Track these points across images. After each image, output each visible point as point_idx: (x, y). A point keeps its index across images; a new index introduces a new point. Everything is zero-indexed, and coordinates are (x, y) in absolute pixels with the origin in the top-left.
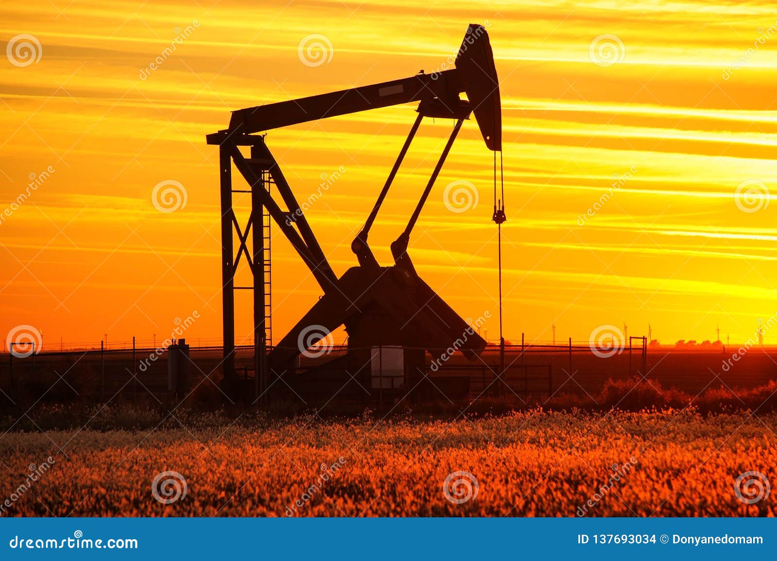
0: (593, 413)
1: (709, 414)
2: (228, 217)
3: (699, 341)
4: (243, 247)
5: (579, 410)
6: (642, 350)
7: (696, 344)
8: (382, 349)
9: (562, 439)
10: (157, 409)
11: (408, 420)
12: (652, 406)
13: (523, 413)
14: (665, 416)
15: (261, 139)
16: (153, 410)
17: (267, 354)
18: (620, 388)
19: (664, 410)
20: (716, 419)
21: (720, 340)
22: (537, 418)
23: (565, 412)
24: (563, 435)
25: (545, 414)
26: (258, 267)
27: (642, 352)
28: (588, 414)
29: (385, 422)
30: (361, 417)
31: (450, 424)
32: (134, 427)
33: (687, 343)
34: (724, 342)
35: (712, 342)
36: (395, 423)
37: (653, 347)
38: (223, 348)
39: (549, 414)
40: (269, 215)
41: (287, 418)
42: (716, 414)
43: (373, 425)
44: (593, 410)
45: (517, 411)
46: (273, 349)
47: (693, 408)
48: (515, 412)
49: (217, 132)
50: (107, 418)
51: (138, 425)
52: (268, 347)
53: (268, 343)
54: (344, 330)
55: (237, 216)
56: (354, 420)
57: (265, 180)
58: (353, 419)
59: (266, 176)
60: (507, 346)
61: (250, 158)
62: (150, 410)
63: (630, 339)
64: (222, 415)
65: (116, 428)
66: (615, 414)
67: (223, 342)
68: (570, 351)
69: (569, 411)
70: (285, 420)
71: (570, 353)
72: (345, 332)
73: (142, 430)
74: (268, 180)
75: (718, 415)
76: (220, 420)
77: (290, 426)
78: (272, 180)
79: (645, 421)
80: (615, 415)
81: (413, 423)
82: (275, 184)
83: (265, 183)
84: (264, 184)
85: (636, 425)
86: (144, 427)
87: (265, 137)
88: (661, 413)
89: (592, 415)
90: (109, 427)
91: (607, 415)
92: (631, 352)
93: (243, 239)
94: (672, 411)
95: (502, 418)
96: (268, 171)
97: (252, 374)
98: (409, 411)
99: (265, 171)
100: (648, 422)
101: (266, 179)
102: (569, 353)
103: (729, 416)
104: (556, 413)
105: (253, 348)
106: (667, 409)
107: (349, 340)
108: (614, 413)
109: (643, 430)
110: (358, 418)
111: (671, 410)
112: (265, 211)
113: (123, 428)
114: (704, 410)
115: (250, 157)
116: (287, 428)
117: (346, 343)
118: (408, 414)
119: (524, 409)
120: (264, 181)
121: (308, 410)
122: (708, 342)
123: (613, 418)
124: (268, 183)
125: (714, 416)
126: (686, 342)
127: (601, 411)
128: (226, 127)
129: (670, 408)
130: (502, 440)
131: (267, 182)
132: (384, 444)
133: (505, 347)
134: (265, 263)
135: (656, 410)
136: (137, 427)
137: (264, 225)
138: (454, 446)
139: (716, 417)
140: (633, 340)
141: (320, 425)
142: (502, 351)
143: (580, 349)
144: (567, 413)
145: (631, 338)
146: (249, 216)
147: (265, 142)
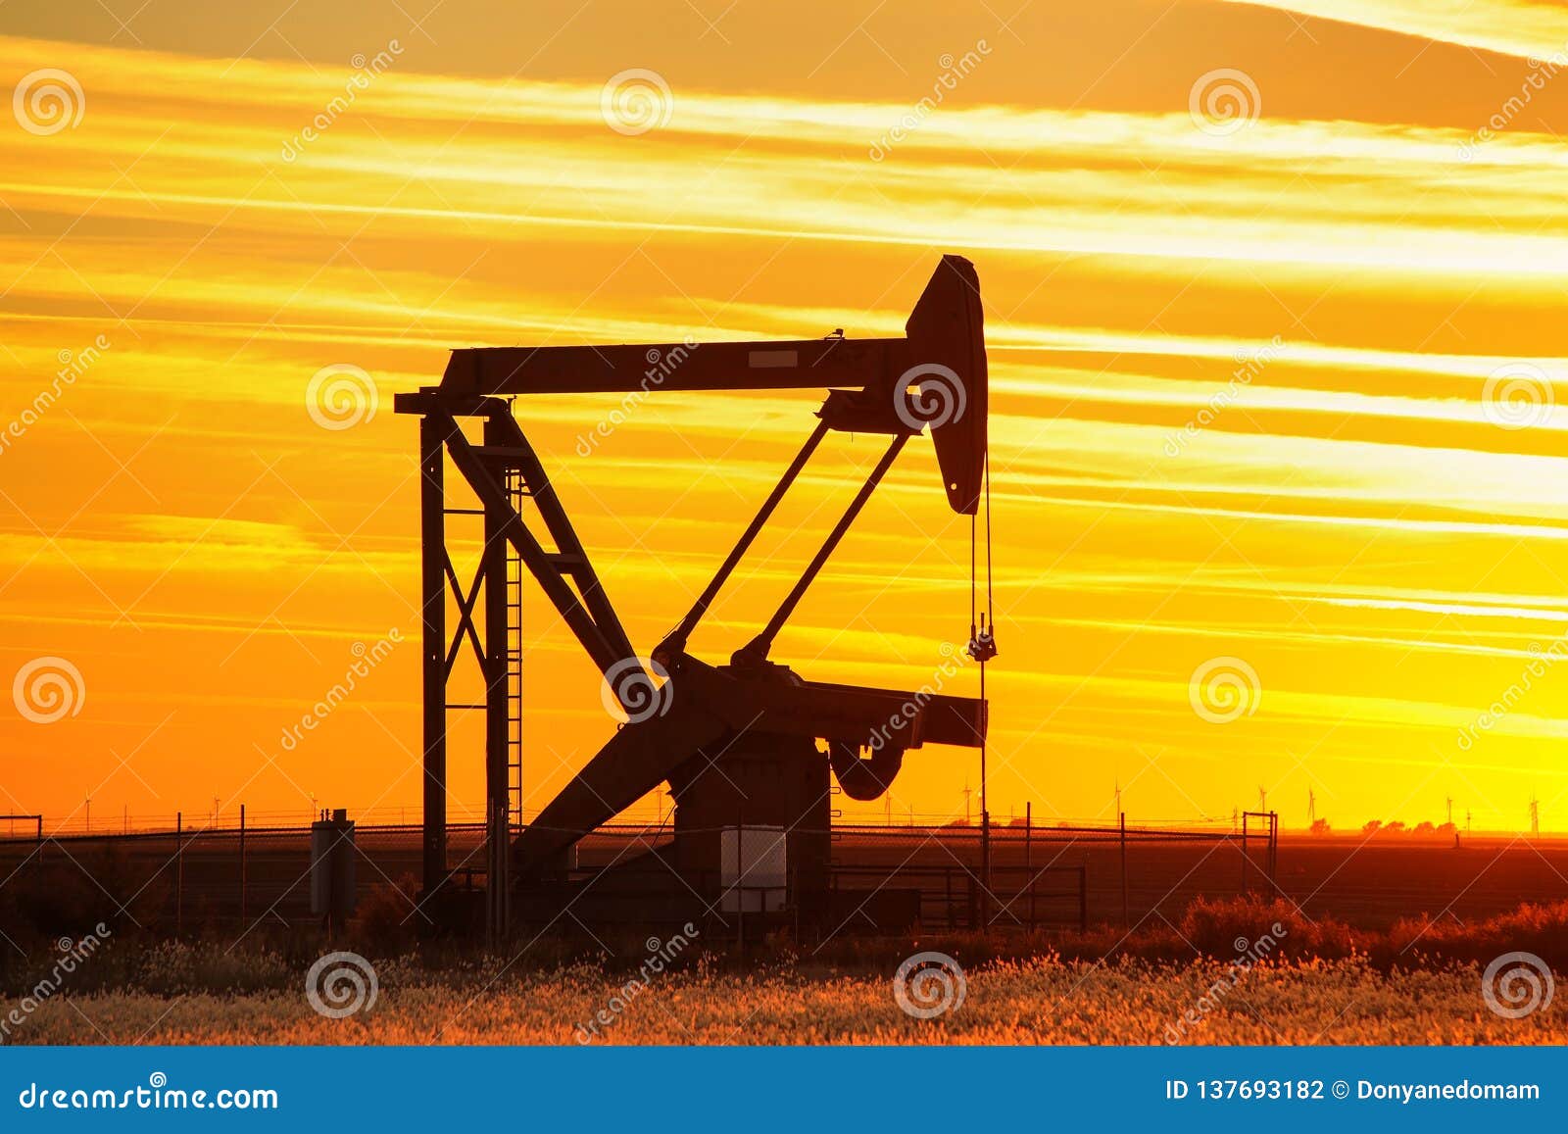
0: (1160, 966)
1: (1393, 971)
2: (435, 562)
3: (1411, 824)
4: (466, 624)
5: (1132, 960)
6: (1268, 840)
7: (1404, 829)
8: (743, 832)
9: (1087, 1018)
10: (281, 951)
11: (785, 977)
12: (1279, 953)
13: (1020, 965)
14: (1305, 974)
15: (505, 407)
16: (273, 954)
17: (512, 842)
18: (1219, 915)
19: (1303, 961)
20: (1406, 982)
21: (1453, 821)
22: (1046, 975)
23: (1105, 964)
24: (1091, 1011)
25: (1063, 967)
26: (495, 665)
27: (1267, 844)
28: (1150, 968)
29: (738, 981)
30: (693, 970)
31: (869, 987)
32: (230, 989)
33: (1387, 827)
34: (1460, 825)
35: (1436, 825)
36: (759, 982)
37: (1318, 834)
38: (422, 829)
39: (1069, 967)
40: (520, 560)
41: (541, 971)
42: (1406, 970)
43: (713, 986)
44: (1160, 960)
45: (1006, 960)
46: (523, 830)
47: (1360, 957)
48: (1002, 963)
49: (418, 391)
50: (179, 968)
51: (238, 984)
52: (514, 827)
53: (513, 819)
54: (668, 793)
55: (454, 558)
56: (677, 977)
57: (513, 489)
58: (674, 975)
59: (515, 481)
60: (994, 828)
61: (483, 445)
62: (266, 954)
63: (1244, 816)
64: (413, 965)
65: (194, 990)
66: (1206, 967)
67: (422, 816)
68: (1123, 839)
69: (1113, 962)
70: (537, 975)
71: (1123, 844)
72: (670, 797)
73: (246, 995)
74: (518, 488)
75: (1410, 974)
76: (408, 975)
77: (547, 986)
78: (525, 489)
79: (1263, 984)
80: (1204, 971)
81: (796, 984)
82: (531, 499)
83: (512, 495)
84: (510, 498)
85: (1244, 992)
86: (251, 988)
87: (512, 403)
88: (1298, 967)
89: (1158, 970)
90: (179, 987)
91: (1188, 972)
92: (1245, 842)
93: (466, 608)
94: (1320, 963)
95: (976, 974)
96: (518, 471)
97: (481, 880)
98: (790, 958)
99: (512, 471)
100: (1268, 985)
101: (515, 487)
102: (1120, 843)
103: (1434, 975)
104: (1085, 965)
105: (482, 830)
106: (1309, 960)
107: (679, 814)
108: (1203, 966)
109: (1257, 1000)
110: (685, 971)
111: (1317, 960)
112: (511, 552)
113: (206, 991)
114: (1383, 962)
115: (481, 443)
116: (537, 992)
117: (671, 821)
118: (790, 964)
119: (1021, 955)
120: (509, 492)
121: (588, 954)
122: (1428, 825)
123: (1200, 975)
124: (518, 496)
125: (1404, 974)
126: (1382, 826)
127: (1176, 962)
128: (435, 381)
129: (1316, 957)
130: (968, 1020)
131: (515, 492)
132: (727, 1024)
133: (990, 831)
134: (510, 655)
135: (1287, 962)
136: (235, 988)
137: (508, 580)
138: (868, 1030)
139: (1407, 977)
140: (1249, 819)
141: (606, 985)
142: (985, 838)
143: (1144, 836)
144: (1109, 966)
145: (1245, 814)
146: (478, 560)
147: (512, 413)
